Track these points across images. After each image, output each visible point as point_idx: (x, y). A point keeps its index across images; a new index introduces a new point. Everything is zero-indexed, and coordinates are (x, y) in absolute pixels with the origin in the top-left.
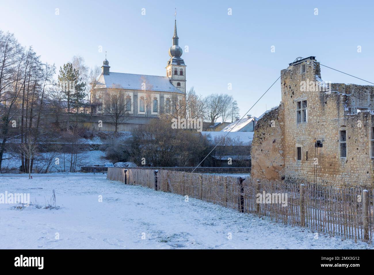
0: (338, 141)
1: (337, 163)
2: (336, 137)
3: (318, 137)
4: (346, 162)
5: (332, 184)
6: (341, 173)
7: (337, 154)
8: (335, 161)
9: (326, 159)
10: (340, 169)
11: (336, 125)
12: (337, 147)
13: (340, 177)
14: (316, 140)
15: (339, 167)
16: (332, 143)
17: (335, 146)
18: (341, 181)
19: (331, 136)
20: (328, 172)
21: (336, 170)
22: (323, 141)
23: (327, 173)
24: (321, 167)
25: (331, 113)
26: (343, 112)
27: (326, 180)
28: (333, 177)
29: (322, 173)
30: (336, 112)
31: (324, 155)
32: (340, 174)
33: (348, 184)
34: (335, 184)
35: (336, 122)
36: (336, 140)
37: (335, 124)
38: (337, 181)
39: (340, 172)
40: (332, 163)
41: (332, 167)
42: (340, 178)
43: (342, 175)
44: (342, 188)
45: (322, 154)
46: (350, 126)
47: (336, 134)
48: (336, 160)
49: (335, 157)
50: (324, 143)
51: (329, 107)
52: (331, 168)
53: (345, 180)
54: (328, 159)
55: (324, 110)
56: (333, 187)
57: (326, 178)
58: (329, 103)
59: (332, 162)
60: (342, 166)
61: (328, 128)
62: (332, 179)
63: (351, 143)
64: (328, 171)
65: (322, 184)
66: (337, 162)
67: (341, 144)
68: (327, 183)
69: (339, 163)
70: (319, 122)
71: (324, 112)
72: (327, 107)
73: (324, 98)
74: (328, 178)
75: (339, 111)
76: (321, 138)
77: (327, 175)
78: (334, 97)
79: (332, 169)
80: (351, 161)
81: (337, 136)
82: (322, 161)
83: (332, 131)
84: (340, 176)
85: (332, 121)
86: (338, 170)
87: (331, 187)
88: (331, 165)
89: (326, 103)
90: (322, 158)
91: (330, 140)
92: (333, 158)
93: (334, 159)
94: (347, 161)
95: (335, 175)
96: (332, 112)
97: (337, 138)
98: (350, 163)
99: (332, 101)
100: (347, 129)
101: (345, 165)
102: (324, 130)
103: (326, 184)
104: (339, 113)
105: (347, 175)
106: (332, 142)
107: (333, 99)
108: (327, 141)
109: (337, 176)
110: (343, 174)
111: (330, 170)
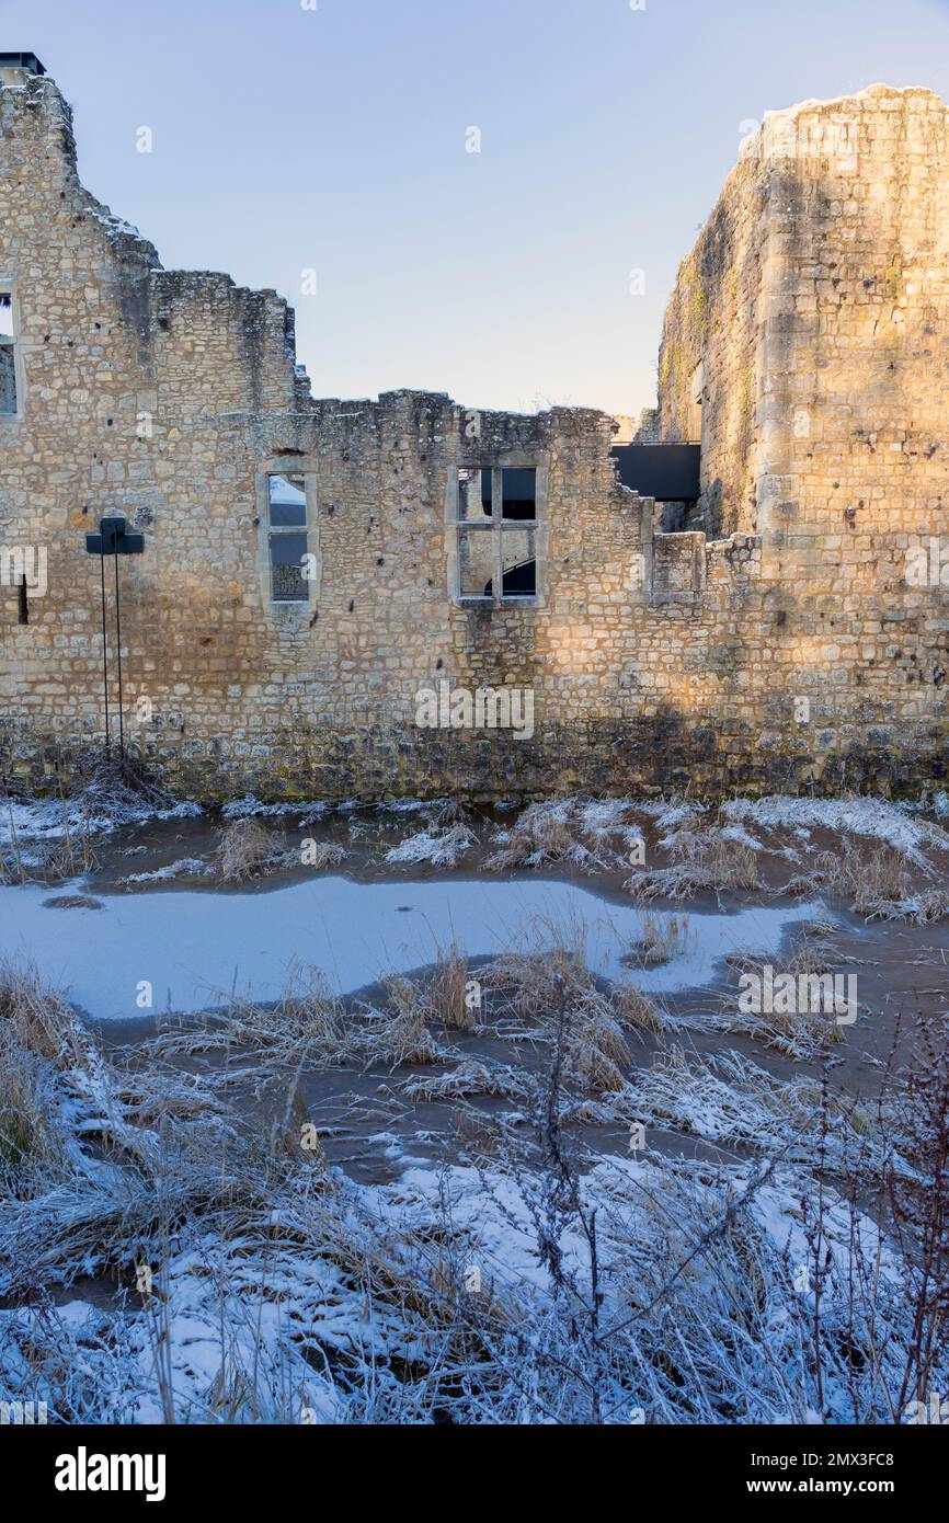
0: (257, 522)
1: (250, 628)
2: (241, 500)
3: (109, 502)
4: (311, 624)
5: (216, 732)
6: (277, 677)
7: (252, 587)
8: (233, 621)
9: (175, 614)
10: (271, 656)
11: (238, 443)
12: (246, 554)
13: (273, 695)
14: (91, 514)
15: (265, 646)
16: (213, 534)
17: (234, 545)
18: (280, 712)
19: (208, 499)
20: (187, 676)
21: (245, 665)
22: (147, 518)
23: (179, 680)
24: (138, 652)
25: (201, 380)
26: (288, 384)
27: (174, 716)
28: (225, 696)
29: (144, 680)
30: (236, 379)
31: (159, 591)
32: (269, 682)
33: (326, 722)
34: (242, 730)
35: (236, 428)
36: (238, 520)
37: (232, 439)
38: (249, 715)
39: (270, 672)
40: (216, 631)
41: (215, 649)
42: (273, 700)
43: (280, 685)
44: (283, 743)
45: (138, 587)
46: (336, 455)
47: (242, 488)
48: (244, 615)
49: (237, 603)
50: (151, 533)
51: (188, 346)
52: (206, 657)
53: (299, 705)
54: (189, 611)
55: (145, 358)
56: (225, 746)
57: (175, 706)
58: (187, 326)
59: (216, 626)
60: (288, 644)
61: (182, 457)
62: (216, 709)
63: (337, 537)
64: (185, 671)
65: (150, 737)
66: (247, 623)
67: (275, 541)
68: (182, 729)
69: (261, 628)
70: (110, 422)
71: (149, 370)
72: (173, 350)
73: (145, 297)
74: (188, 704)
75: (255, 375)
76: (129, 507)
77: (182, 689)
78: (222, 300)
79: (212, 661)
80: (337, 619)
81: (248, 496)
82: (145, 622)
83: (212, 470)
84: (270, 689)
85: (207, 419)
86: (255, 664)
87: (217, 745)
88: (206, 642)
89: (164, 324)
90: (143, 605)
91: (198, 518)
92: (220, 607)
93: (228, 613)
94: (316, 617)
95: (234, 690)
96: (206, 374)
97: (248, 510)
98: (335, 626)
99: (210, 318)
100: (314, 466)
101: (301, 636)
102: (152, 467)
103: (176, 736)
104: (255, 385)
105: (314, 685)
106: (212, 526)
107: (213, 312)
108: (172, 524)
109: (253, 691)
110: (292, 678)
111: (204, 665)
